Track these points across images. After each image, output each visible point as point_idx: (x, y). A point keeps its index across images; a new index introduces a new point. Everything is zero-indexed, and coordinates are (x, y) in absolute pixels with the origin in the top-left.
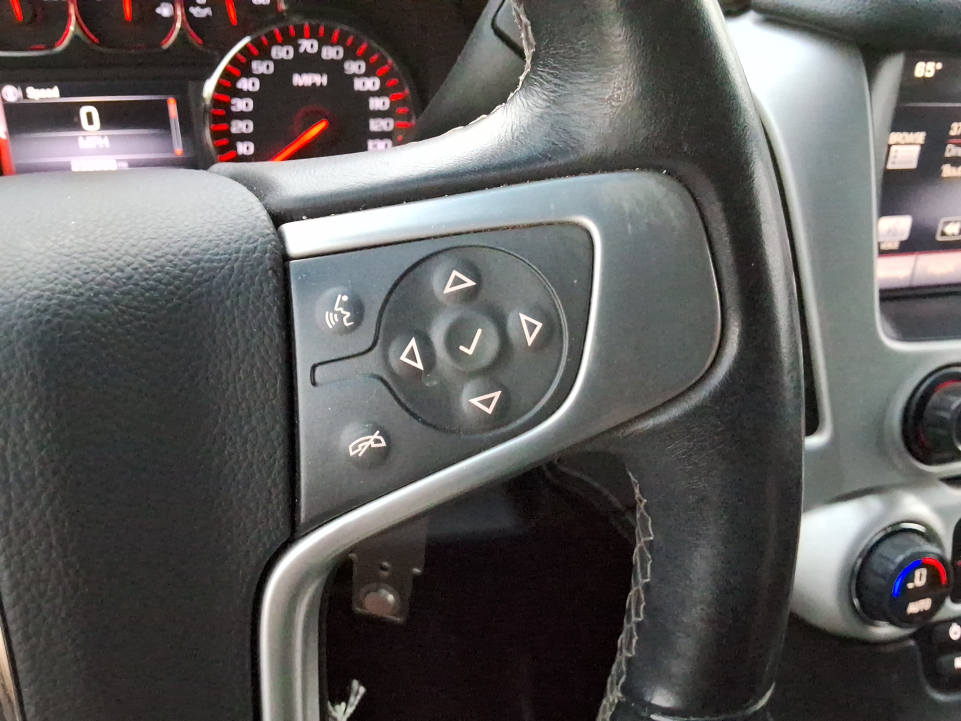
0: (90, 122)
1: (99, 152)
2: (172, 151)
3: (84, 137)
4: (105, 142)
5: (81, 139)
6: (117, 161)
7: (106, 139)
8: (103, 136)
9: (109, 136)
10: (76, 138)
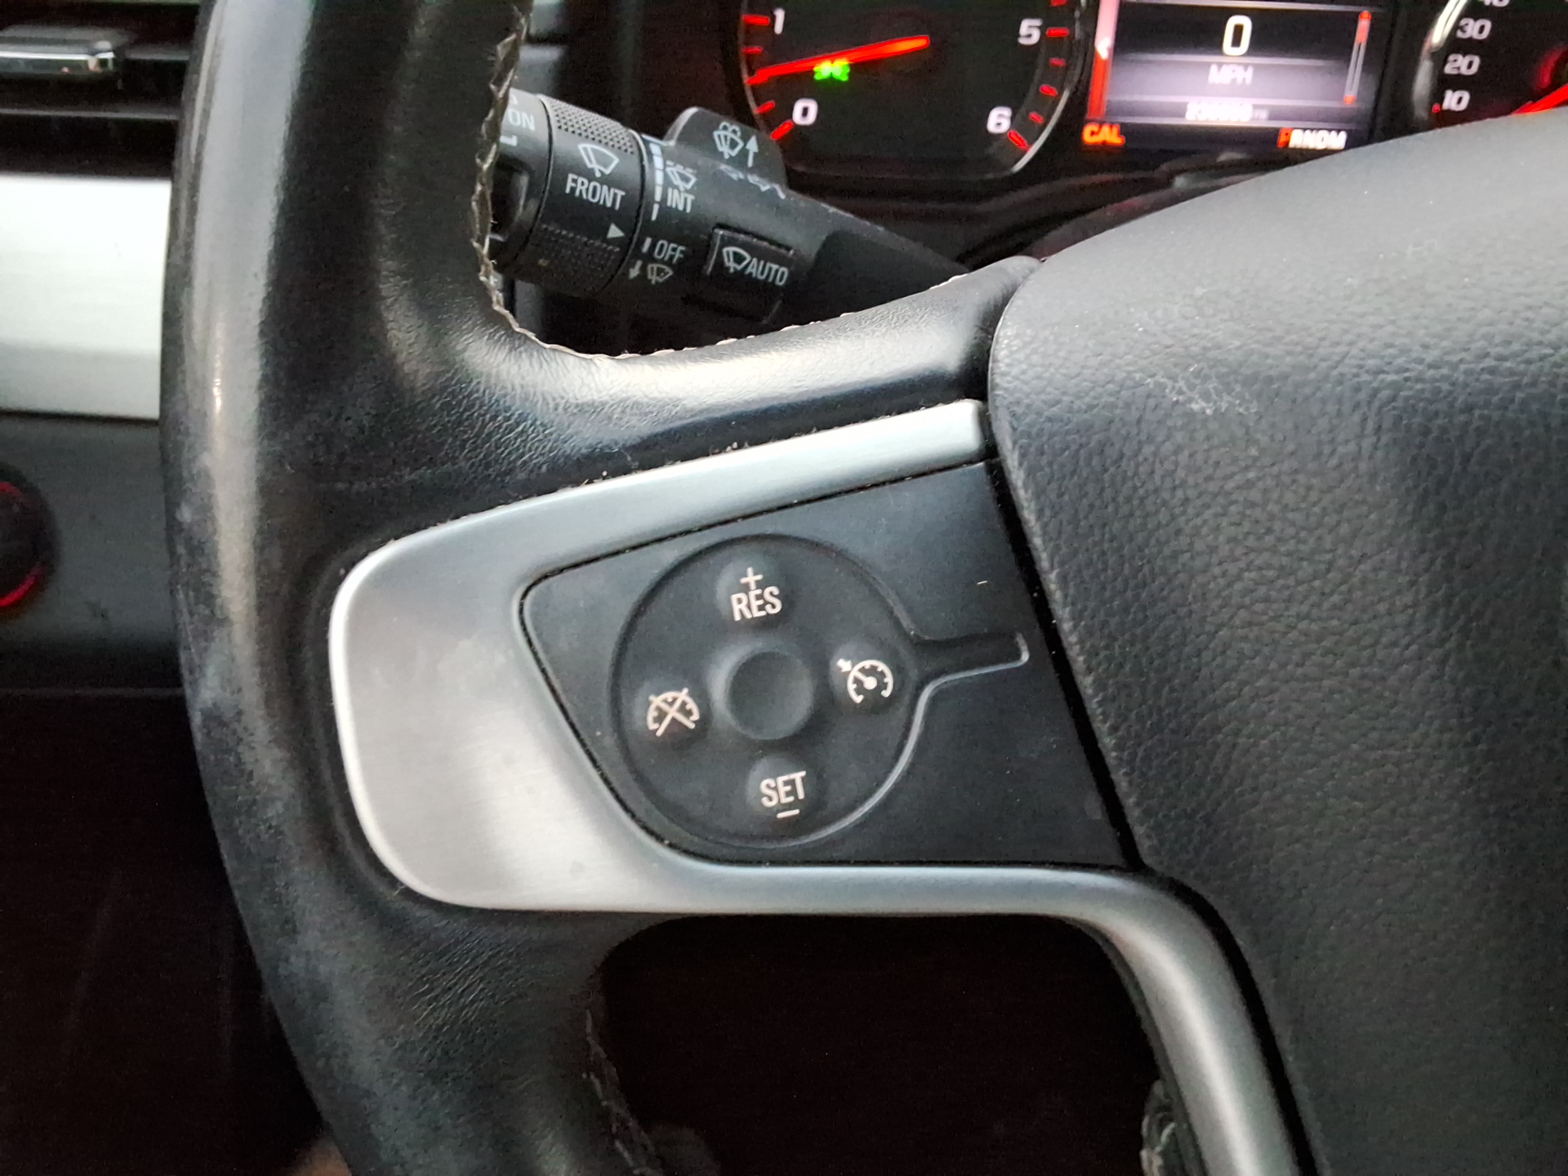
0: (1236, 42)
1: (1234, 91)
2: (1340, 96)
3: (1220, 65)
4: (1248, 75)
5: (1214, 68)
6: (1256, 107)
7: (1250, 70)
8: (1246, 66)
9: (1257, 67)
10: (1209, 65)
